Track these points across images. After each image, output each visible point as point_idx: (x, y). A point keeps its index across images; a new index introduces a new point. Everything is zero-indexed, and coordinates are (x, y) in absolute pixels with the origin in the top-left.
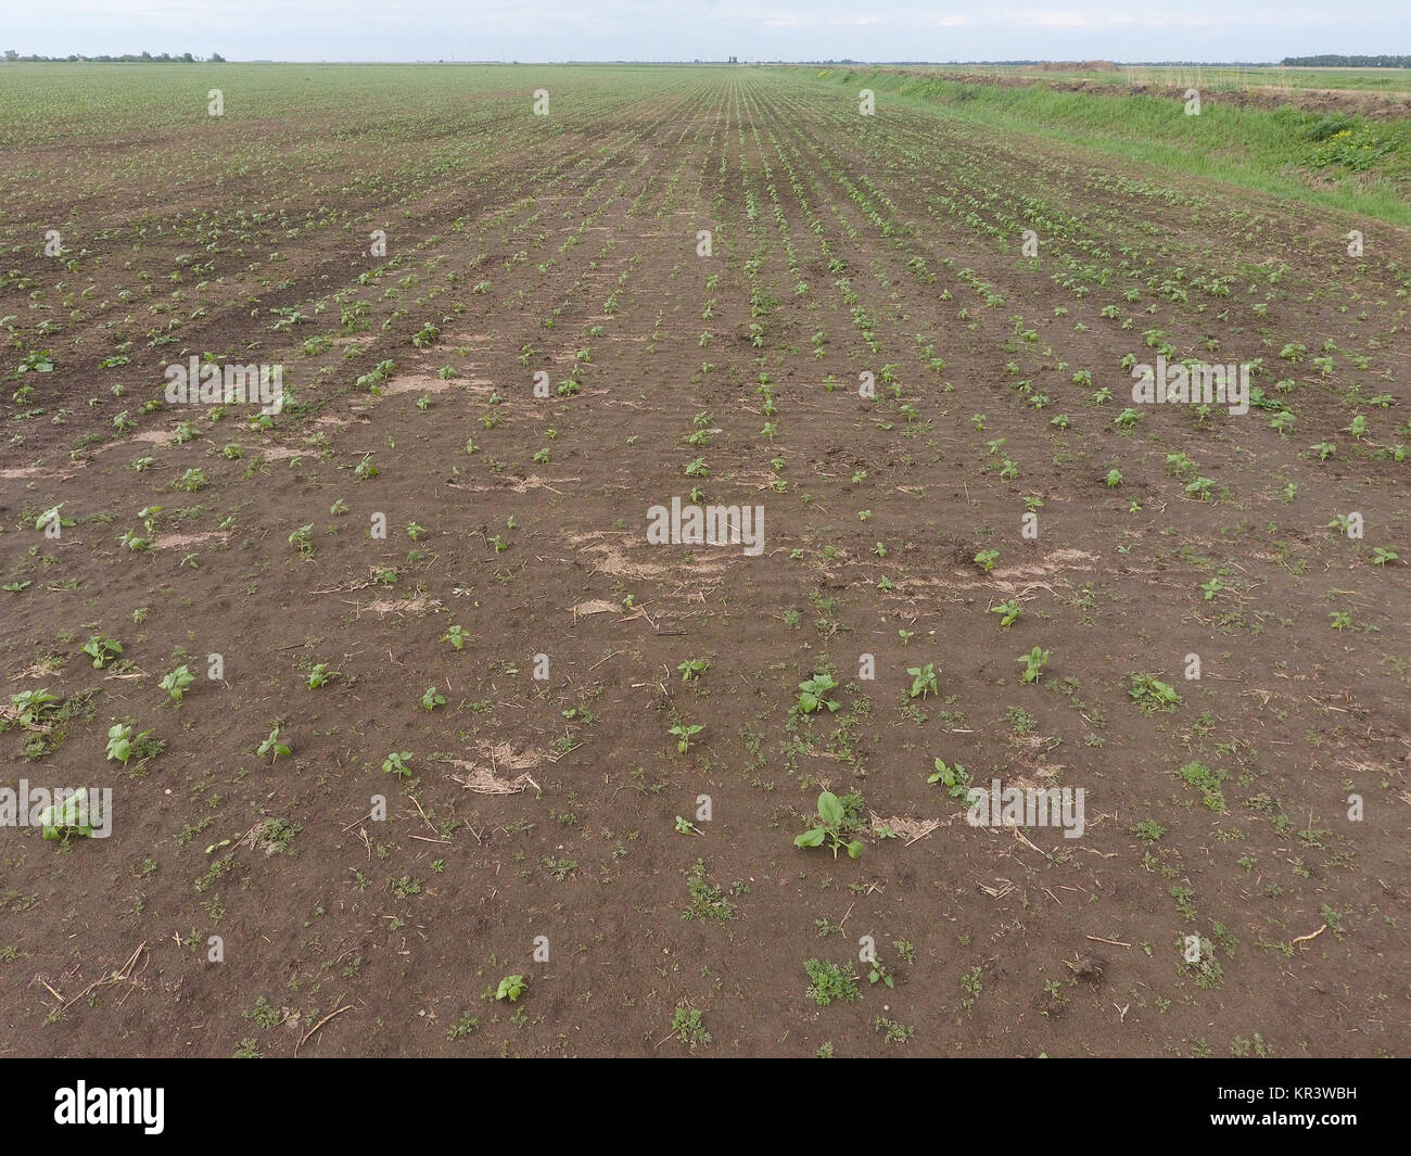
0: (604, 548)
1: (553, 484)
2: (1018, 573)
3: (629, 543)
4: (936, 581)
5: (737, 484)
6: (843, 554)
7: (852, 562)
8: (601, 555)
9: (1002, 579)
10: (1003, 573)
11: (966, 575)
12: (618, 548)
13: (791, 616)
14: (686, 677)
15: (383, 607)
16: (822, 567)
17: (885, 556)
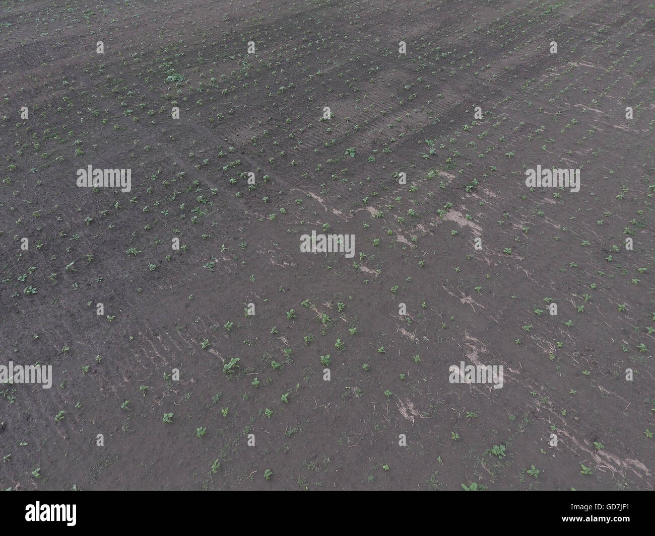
0: (474, 347)
1: (475, 306)
2: (608, 457)
3: (483, 350)
4: (573, 438)
5: (537, 344)
6: (550, 403)
7: (551, 410)
8: (472, 351)
9: (599, 455)
10: (602, 453)
11: (588, 444)
12: (478, 350)
13: (512, 417)
14: (467, 416)
15: (404, 332)
16: (539, 404)
17: (564, 416)
